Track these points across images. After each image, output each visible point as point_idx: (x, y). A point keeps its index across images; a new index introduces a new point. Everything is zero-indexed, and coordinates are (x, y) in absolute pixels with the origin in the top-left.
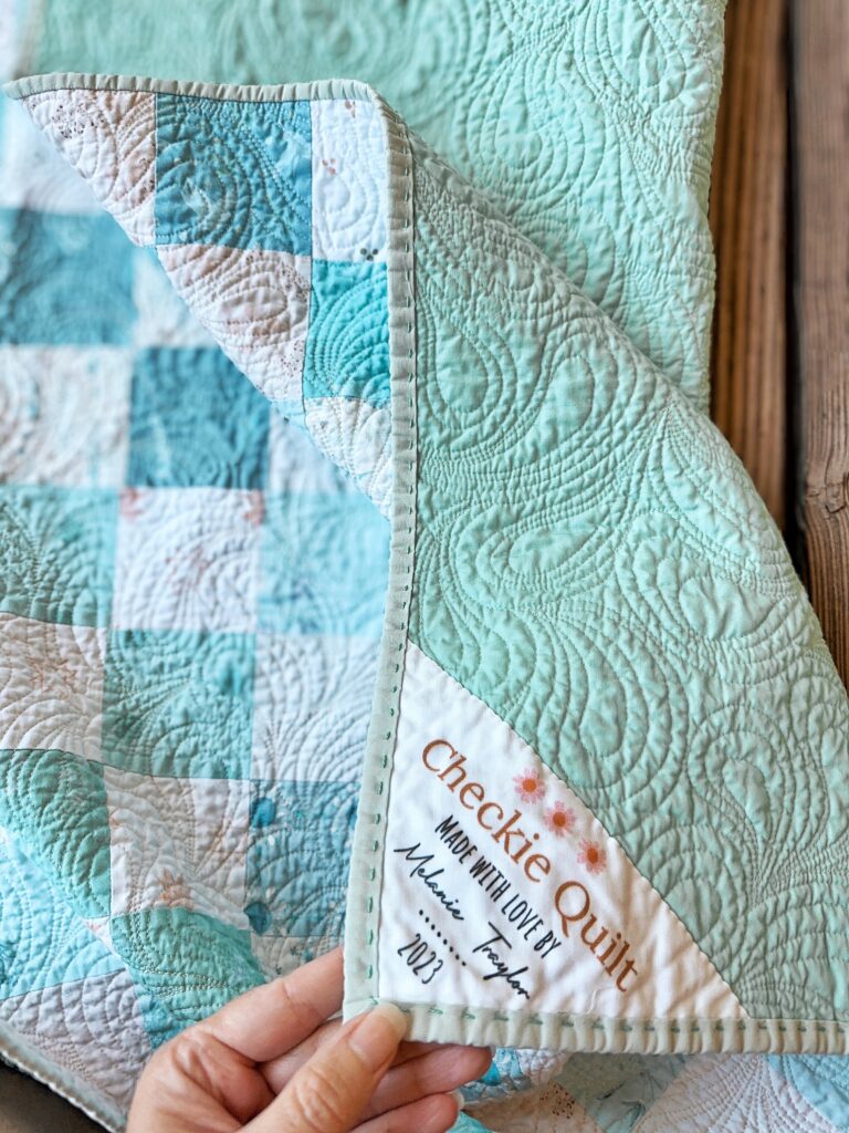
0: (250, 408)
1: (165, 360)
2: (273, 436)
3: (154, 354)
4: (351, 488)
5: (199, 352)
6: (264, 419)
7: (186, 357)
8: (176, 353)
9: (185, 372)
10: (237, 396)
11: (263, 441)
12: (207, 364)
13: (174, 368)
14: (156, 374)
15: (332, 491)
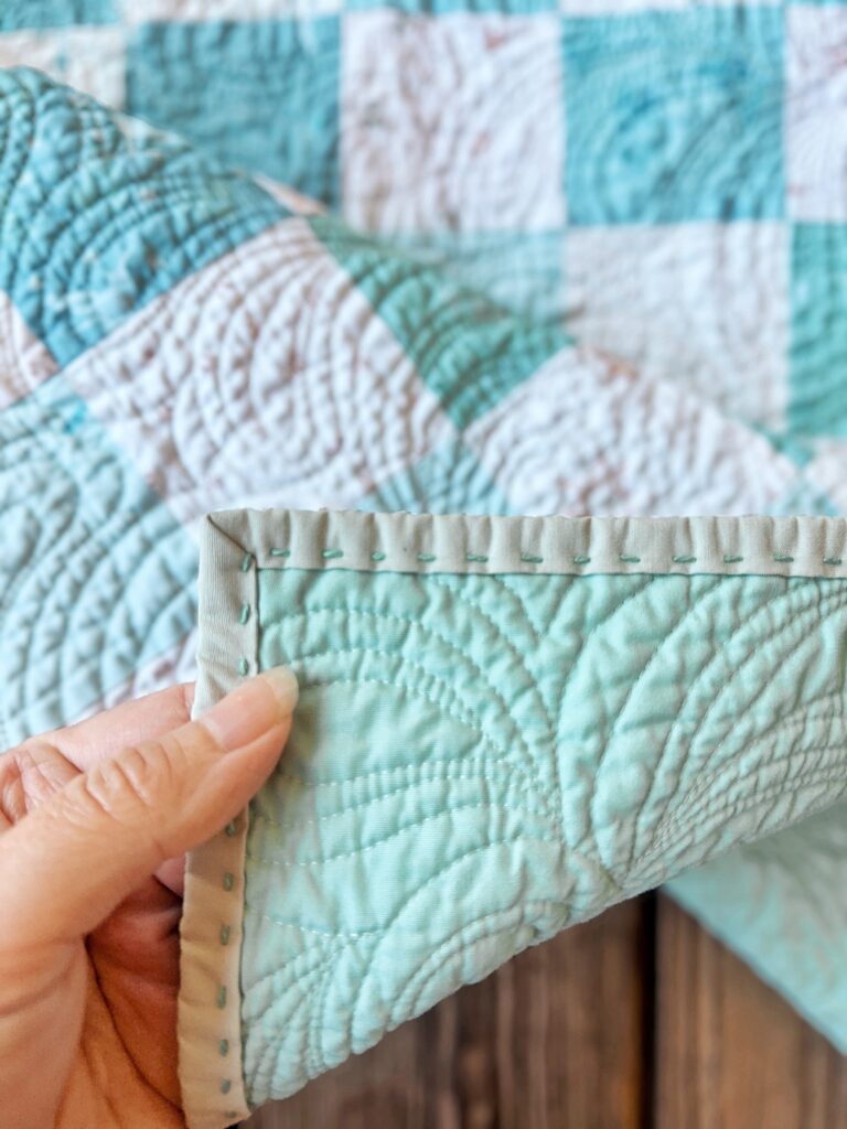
0: (309, 104)
1: (175, 42)
2: (348, 144)
3: (157, 33)
4: (469, 222)
5: (228, 28)
6: (332, 117)
7: (206, 37)
8: (191, 31)
9: (206, 59)
10: (287, 92)
11: (332, 154)
12: (240, 46)
13: (189, 55)
14: (162, 64)
15: (439, 229)
